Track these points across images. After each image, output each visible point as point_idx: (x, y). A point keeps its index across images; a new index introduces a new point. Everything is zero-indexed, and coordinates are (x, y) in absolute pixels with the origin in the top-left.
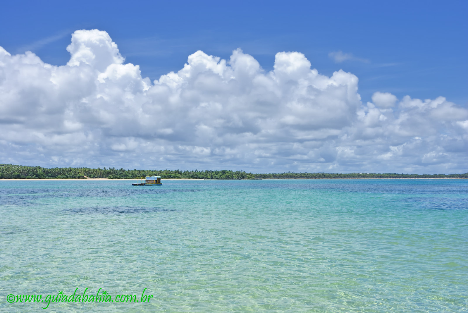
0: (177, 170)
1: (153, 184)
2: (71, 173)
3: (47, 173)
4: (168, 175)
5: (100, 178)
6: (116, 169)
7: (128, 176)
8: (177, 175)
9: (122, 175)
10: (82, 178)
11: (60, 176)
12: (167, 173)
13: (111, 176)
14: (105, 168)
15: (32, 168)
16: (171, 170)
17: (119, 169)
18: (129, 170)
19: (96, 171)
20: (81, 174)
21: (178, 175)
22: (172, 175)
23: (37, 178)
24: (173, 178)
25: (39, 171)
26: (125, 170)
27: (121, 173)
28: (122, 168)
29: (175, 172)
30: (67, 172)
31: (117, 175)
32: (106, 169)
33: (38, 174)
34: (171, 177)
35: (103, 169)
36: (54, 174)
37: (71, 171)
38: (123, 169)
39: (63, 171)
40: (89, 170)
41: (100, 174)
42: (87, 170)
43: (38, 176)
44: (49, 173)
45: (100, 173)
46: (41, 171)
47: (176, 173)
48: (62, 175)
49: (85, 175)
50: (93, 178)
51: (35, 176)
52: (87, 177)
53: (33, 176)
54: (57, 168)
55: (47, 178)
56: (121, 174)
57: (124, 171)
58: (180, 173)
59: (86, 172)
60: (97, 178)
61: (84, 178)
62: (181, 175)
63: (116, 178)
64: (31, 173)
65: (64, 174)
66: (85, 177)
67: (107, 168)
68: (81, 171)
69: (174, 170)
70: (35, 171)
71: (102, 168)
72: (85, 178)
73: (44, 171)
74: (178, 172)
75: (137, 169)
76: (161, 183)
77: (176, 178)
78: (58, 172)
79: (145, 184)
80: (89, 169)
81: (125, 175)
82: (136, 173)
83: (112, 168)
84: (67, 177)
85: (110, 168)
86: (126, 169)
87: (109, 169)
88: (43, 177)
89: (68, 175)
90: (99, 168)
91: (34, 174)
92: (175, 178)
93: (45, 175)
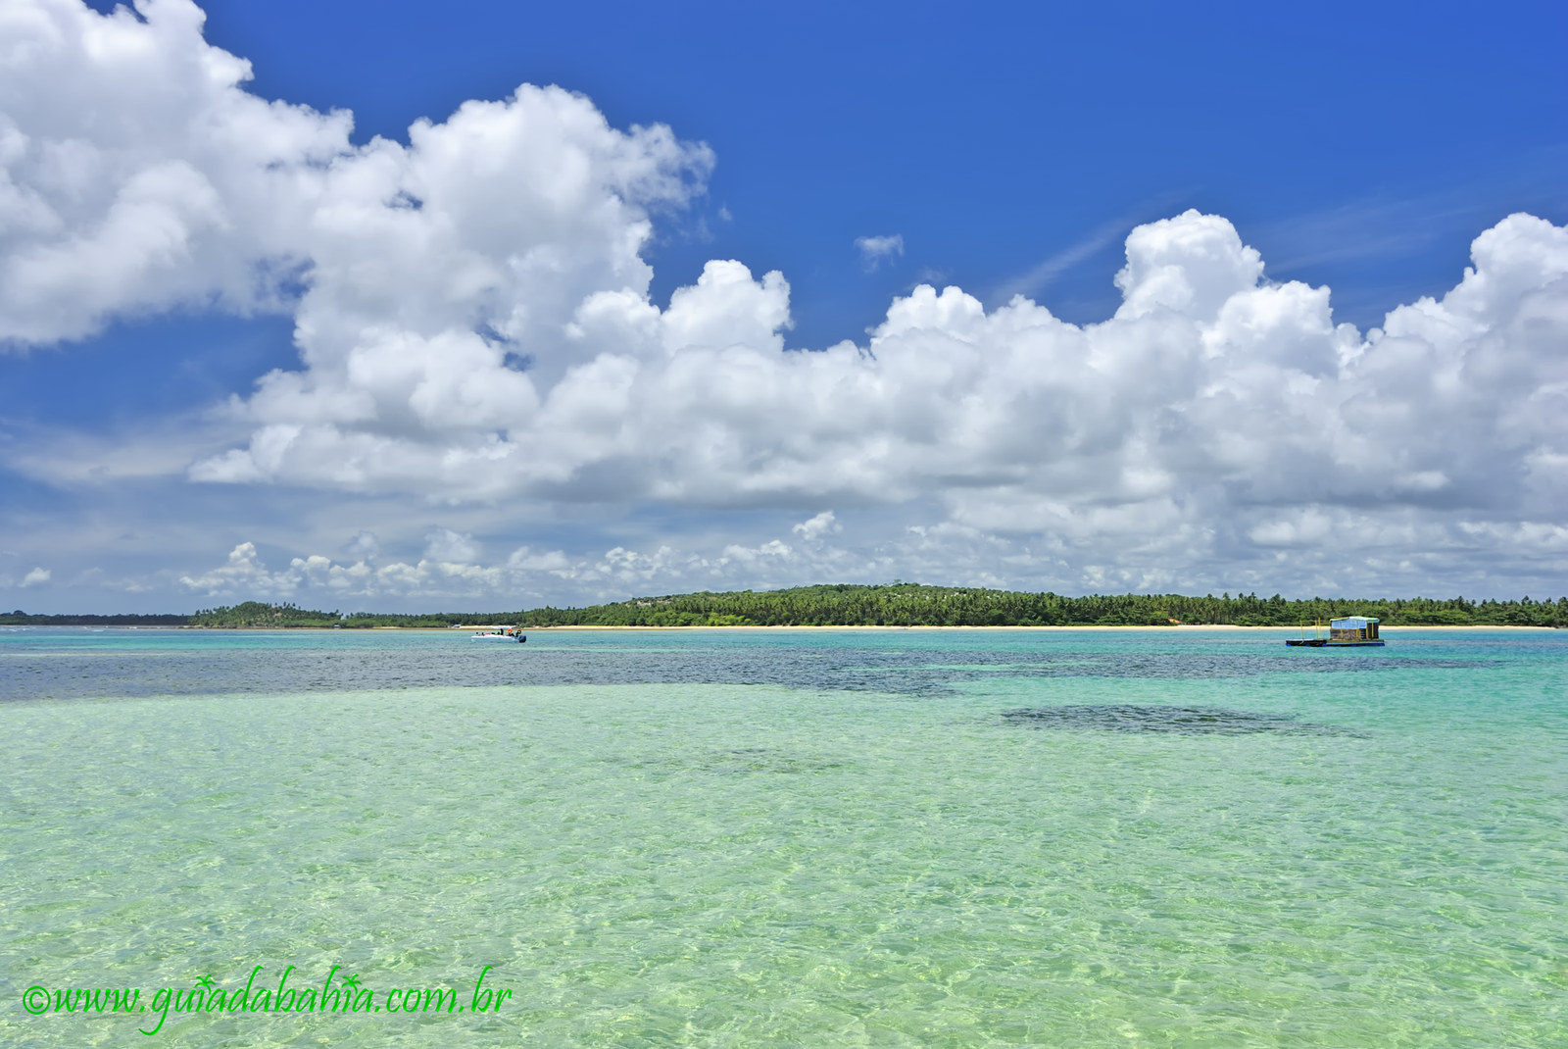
0: (1457, 598)
1: (1353, 642)
2: (1133, 612)
3: (1071, 610)
4: (1426, 613)
5: (1212, 623)
6: (1260, 598)
7: (1296, 617)
8: (1457, 616)
9: (1277, 615)
10: (1163, 624)
11: (1103, 618)
12: (1421, 609)
13: (1244, 617)
14: (1226, 595)
15: (1032, 598)
16: (1435, 600)
17: (1269, 598)
18: (1298, 601)
19: (1202, 605)
20: (1159, 613)
21: (1464, 616)
22: (1441, 613)
23: (1046, 625)
24: (1443, 624)
25: (1051, 604)
26: (1287, 600)
27: (1276, 610)
28: (1278, 596)
29: (1452, 605)
30: (1123, 608)
31: (1264, 614)
32: (1232, 598)
33: (1047, 613)
34: (1436, 621)
35: (1221, 597)
36: (1088, 613)
37: (1131, 604)
38: (1281, 598)
39: (1111, 604)
40: (1182, 602)
41: (1213, 613)
42: (1175, 602)
43: (1048, 620)
44: (1076, 610)
45: (1214, 609)
46: (1054, 605)
47: (1452, 607)
48: (1109, 615)
49: (1171, 615)
50: (1193, 623)
51: (1039, 617)
52: (1176, 621)
53: (1036, 618)
54: (1096, 595)
55: (1070, 622)
56: (1274, 612)
57: (1284, 602)
58: (1467, 608)
59: (1173, 607)
60: (1205, 623)
61: (1168, 623)
62: (1471, 613)
63: (1259, 623)
64: (1028, 608)
65: (1115, 613)
66: (1171, 620)
67: (1234, 596)
68: (1160, 604)
69: (1444, 599)
70: (1041, 604)
71: (1218, 595)
72: (1172, 624)
73: (1062, 606)
74: (1460, 604)
75: (1325, 597)
76: (1380, 637)
77: (1454, 624)
78: (1099, 607)
79: (1325, 641)
80: (1182, 600)
81: (1287, 616)
82: (1319, 610)
83: (1247, 595)
84: (1123, 622)
85: (1241, 595)
86: (1290, 598)
87: (1238, 598)
88: (1059, 620)
89: (1124, 616)
90: (1210, 596)
91: (1038, 614)
92: (1450, 624)
93: (1065, 616)
